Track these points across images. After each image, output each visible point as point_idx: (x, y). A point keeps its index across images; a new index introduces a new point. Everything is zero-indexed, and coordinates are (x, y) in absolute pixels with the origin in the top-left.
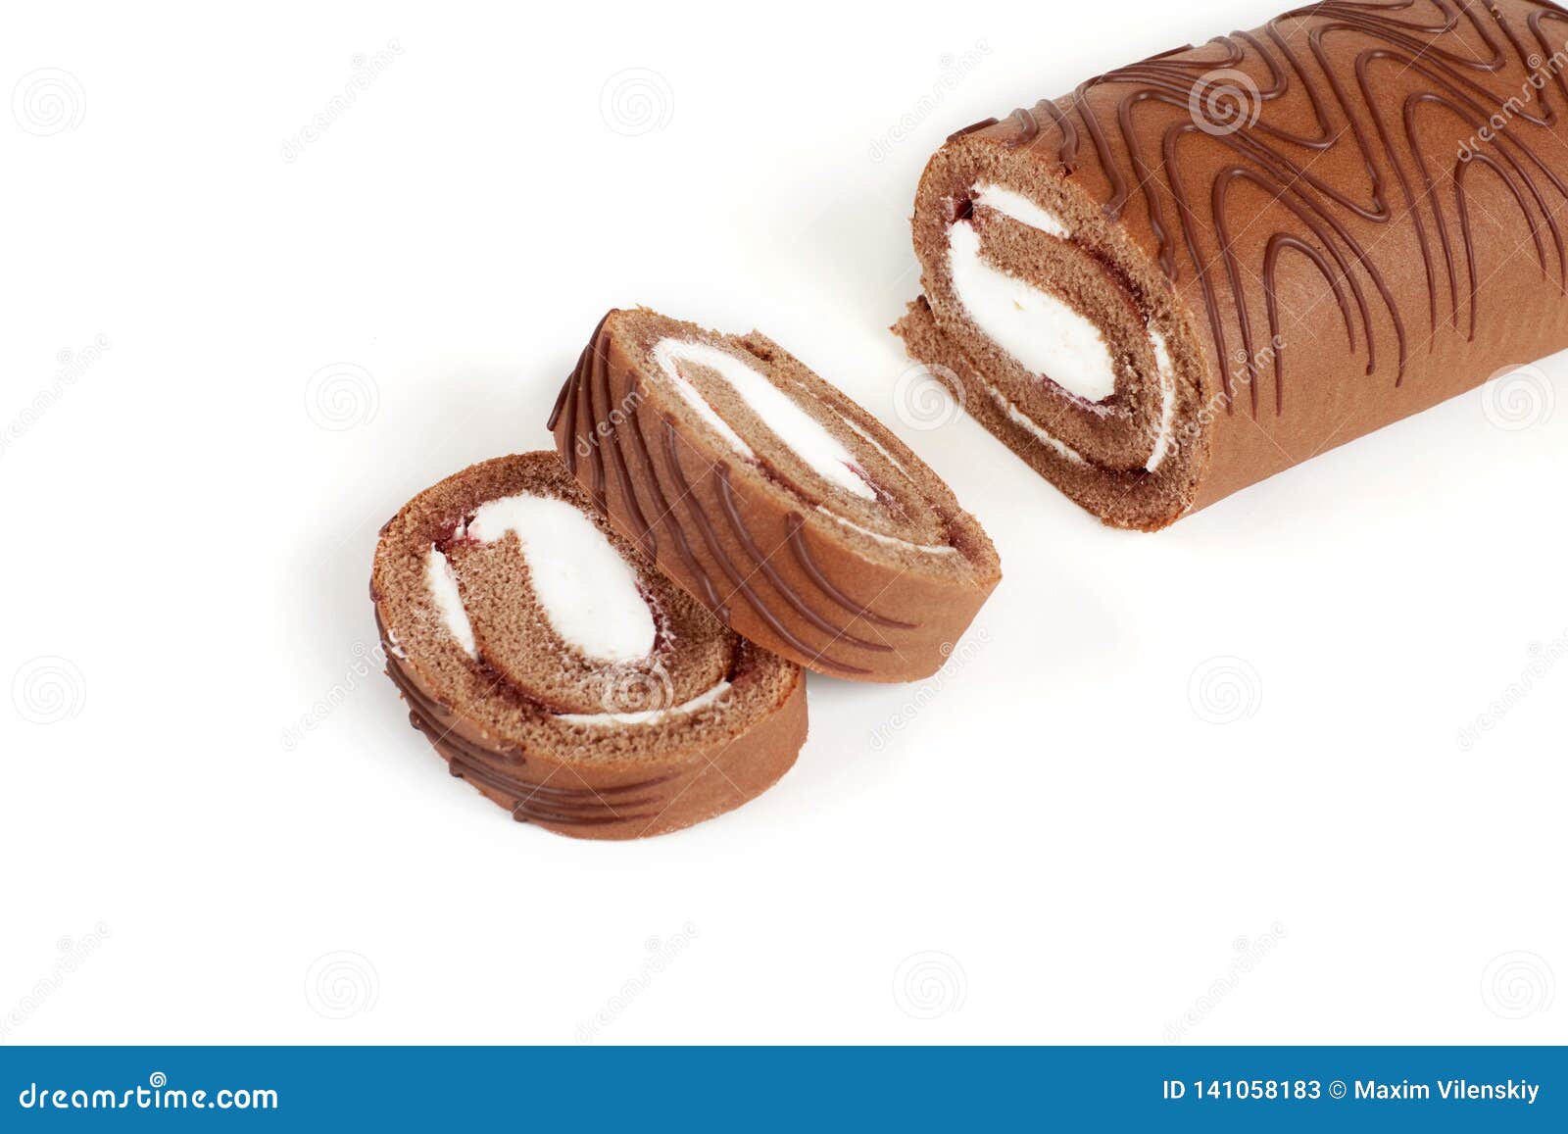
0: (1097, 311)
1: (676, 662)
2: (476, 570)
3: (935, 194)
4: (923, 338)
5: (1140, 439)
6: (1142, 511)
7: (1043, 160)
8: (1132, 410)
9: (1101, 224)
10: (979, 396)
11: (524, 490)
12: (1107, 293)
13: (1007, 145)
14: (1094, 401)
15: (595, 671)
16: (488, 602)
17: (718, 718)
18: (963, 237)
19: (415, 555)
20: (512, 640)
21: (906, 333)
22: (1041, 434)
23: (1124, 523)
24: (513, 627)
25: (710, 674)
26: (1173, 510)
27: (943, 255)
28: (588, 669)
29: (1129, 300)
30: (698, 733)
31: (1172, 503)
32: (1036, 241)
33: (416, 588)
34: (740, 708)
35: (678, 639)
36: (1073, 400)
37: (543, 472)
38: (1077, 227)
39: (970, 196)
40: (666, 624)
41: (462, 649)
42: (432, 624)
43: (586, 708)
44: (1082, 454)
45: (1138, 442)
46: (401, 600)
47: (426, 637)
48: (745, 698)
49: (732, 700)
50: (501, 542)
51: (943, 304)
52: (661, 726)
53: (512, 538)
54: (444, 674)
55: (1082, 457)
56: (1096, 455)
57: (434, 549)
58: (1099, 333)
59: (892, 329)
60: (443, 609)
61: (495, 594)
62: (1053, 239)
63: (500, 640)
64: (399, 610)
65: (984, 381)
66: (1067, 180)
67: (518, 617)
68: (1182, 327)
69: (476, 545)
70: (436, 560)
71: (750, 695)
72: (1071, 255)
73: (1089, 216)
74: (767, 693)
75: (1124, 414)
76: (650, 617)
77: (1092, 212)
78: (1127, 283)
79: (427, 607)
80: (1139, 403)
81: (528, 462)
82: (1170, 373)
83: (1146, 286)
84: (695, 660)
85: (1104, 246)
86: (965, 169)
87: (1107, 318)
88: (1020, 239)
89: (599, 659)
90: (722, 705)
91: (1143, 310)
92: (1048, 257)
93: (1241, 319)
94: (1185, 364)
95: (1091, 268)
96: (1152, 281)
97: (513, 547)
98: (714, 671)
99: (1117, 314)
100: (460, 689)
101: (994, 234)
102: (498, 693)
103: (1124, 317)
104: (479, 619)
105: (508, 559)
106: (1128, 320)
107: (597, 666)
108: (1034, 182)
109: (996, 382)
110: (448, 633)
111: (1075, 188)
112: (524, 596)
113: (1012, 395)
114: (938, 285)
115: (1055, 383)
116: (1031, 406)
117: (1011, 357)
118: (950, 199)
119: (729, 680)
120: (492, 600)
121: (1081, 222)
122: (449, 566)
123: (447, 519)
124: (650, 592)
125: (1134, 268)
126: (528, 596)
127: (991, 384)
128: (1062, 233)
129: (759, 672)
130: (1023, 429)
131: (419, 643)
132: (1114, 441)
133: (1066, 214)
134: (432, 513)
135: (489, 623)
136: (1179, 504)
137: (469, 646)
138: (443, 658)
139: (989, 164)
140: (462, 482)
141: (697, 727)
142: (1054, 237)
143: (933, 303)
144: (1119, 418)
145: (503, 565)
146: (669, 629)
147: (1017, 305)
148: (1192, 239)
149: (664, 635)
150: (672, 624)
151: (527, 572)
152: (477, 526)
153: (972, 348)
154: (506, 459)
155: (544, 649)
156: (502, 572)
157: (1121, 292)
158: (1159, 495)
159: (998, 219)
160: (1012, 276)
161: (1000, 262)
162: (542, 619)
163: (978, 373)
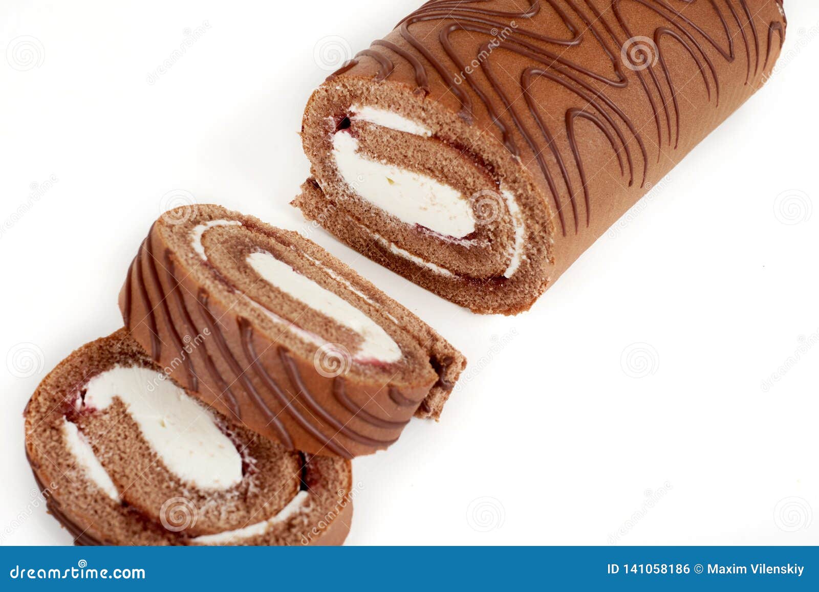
0: (458, 180)
1: (263, 480)
2: (100, 433)
3: (319, 116)
4: (316, 207)
5: (498, 259)
6: (503, 302)
7: (407, 87)
8: (490, 241)
9: (458, 125)
10: (365, 241)
11: (116, 364)
12: (466, 170)
13: (376, 80)
14: (459, 238)
15: (209, 498)
16: (117, 458)
17: (306, 521)
18: (343, 142)
19: (53, 428)
20: (143, 485)
21: (302, 205)
22: (418, 261)
23: (490, 311)
24: (141, 474)
25: (289, 486)
26: (528, 300)
27: (328, 154)
28: (203, 498)
29: (484, 172)
30: (295, 535)
31: (527, 296)
32: (404, 140)
33: (62, 454)
34: (319, 510)
35: (258, 462)
36: (442, 238)
37: (125, 348)
38: (439, 129)
39: (348, 115)
40: (246, 452)
41: (108, 497)
42: (82, 481)
43: (211, 529)
44: (451, 271)
45: (497, 261)
46: (54, 466)
47: (81, 493)
48: (321, 502)
49: (312, 505)
50: (112, 408)
51: (331, 186)
52: (268, 534)
53: (118, 403)
54: (102, 520)
55: (452, 272)
56: (463, 269)
57: (66, 422)
58: (459, 194)
59: (291, 203)
60: (87, 467)
61: (119, 449)
62: (419, 137)
63: (134, 485)
64: (55, 474)
65: (368, 231)
66: (428, 99)
67: (142, 465)
68: (529, 187)
69: (95, 413)
70: (70, 428)
71: (323, 499)
72: (434, 147)
73: (448, 121)
74: (334, 495)
75: (485, 244)
76: (234, 448)
77: (450, 118)
78: (481, 161)
79: (74, 468)
80: (495, 235)
81: (112, 342)
82: (519, 216)
83: (497, 162)
84: (275, 476)
85: (461, 139)
86: (342, 98)
87: (466, 185)
88: (391, 140)
89: (209, 489)
90: (306, 510)
91: (496, 178)
92: (414, 150)
93: (563, 172)
94: (531, 209)
95: (451, 154)
96: (502, 159)
97: (121, 410)
98: (290, 483)
99: (474, 182)
100: (118, 531)
101: (369, 138)
102: (145, 529)
103: (480, 183)
104: (115, 472)
105: (121, 421)
106: (483, 185)
107: (210, 495)
108: (401, 102)
109: (378, 231)
110: (95, 486)
111: (433, 105)
112: (141, 448)
113: (392, 238)
114: (326, 173)
115: (426, 228)
116: (408, 243)
117: (389, 215)
118: (331, 118)
119: (304, 488)
120: (119, 455)
121: (441, 125)
122: (81, 433)
123: (68, 396)
124: (228, 428)
125: (486, 152)
126: (144, 447)
127: (374, 232)
128: (426, 133)
129: (325, 479)
130: (402, 258)
131: (77, 497)
132: (477, 261)
133: (429, 121)
134: (57, 393)
135: (123, 474)
136: (532, 296)
137: (114, 495)
138: (98, 507)
139: (362, 93)
140: (71, 365)
141: (294, 530)
142: (419, 136)
143: (323, 185)
144: (480, 247)
145: (119, 425)
146: (250, 455)
147: (390, 181)
148: (521, 124)
149: (247, 460)
150: (250, 450)
151: (137, 428)
152: (90, 398)
153: (357, 211)
154: (96, 341)
155: (168, 487)
156: (120, 431)
157: (477, 168)
158: (515, 292)
159: (373, 128)
160: (386, 164)
161: (375, 155)
162: (159, 464)
163: (363, 226)
